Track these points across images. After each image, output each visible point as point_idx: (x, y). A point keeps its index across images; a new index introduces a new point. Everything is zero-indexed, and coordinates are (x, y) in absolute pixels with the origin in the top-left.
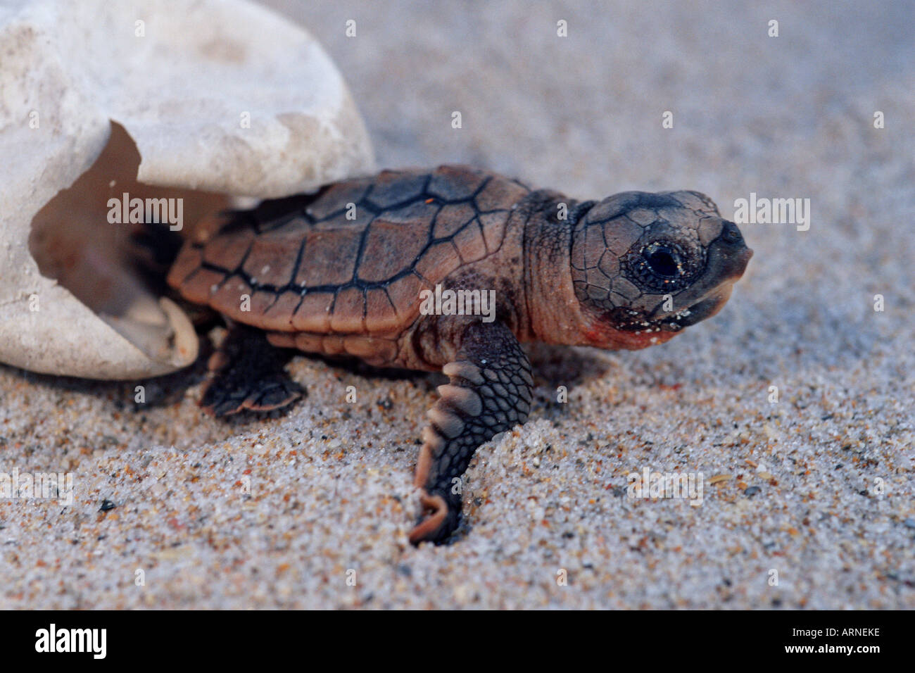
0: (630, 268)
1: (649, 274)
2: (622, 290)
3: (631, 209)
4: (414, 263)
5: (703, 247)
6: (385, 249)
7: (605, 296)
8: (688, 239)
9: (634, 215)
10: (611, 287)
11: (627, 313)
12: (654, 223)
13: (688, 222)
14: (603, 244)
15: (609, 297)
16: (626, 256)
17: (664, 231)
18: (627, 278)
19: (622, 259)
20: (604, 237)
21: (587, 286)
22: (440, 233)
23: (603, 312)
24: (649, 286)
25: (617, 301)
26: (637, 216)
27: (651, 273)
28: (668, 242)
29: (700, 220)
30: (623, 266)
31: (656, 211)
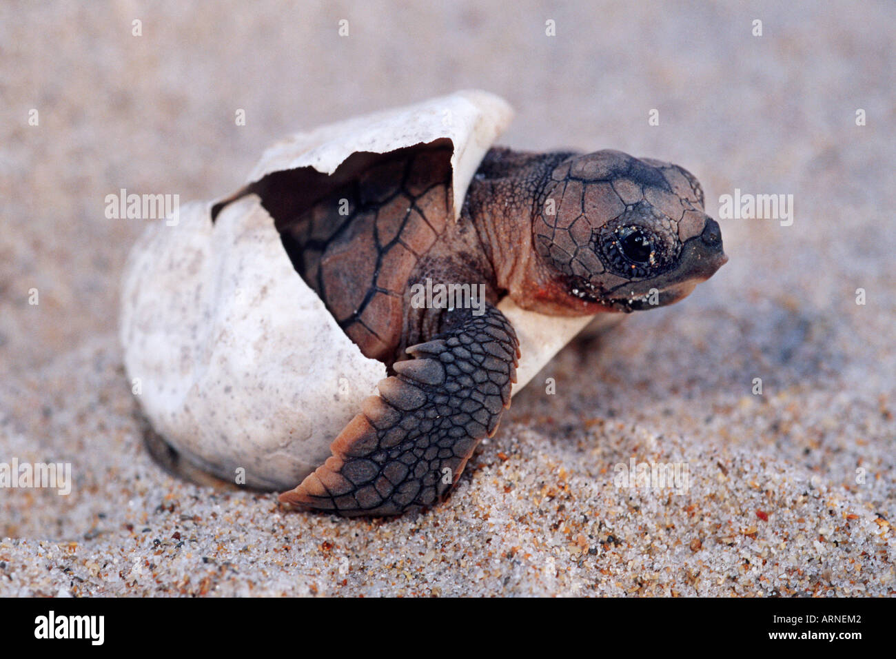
0: (600, 243)
1: (618, 254)
2: (586, 260)
3: (618, 178)
4: (374, 282)
5: (679, 241)
6: (343, 281)
7: (568, 260)
8: (667, 233)
9: (620, 184)
10: (575, 254)
11: (584, 284)
12: (637, 204)
13: (672, 213)
14: (580, 208)
15: (570, 263)
16: (600, 229)
17: (645, 218)
18: (595, 251)
19: (595, 231)
20: (583, 200)
21: (552, 245)
22: (385, 240)
23: (560, 274)
24: (614, 266)
25: (578, 270)
26: (622, 188)
27: (620, 254)
28: (646, 230)
29: (684, 212)
30: (594, 239)
31: (643, 189)
